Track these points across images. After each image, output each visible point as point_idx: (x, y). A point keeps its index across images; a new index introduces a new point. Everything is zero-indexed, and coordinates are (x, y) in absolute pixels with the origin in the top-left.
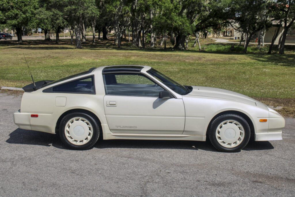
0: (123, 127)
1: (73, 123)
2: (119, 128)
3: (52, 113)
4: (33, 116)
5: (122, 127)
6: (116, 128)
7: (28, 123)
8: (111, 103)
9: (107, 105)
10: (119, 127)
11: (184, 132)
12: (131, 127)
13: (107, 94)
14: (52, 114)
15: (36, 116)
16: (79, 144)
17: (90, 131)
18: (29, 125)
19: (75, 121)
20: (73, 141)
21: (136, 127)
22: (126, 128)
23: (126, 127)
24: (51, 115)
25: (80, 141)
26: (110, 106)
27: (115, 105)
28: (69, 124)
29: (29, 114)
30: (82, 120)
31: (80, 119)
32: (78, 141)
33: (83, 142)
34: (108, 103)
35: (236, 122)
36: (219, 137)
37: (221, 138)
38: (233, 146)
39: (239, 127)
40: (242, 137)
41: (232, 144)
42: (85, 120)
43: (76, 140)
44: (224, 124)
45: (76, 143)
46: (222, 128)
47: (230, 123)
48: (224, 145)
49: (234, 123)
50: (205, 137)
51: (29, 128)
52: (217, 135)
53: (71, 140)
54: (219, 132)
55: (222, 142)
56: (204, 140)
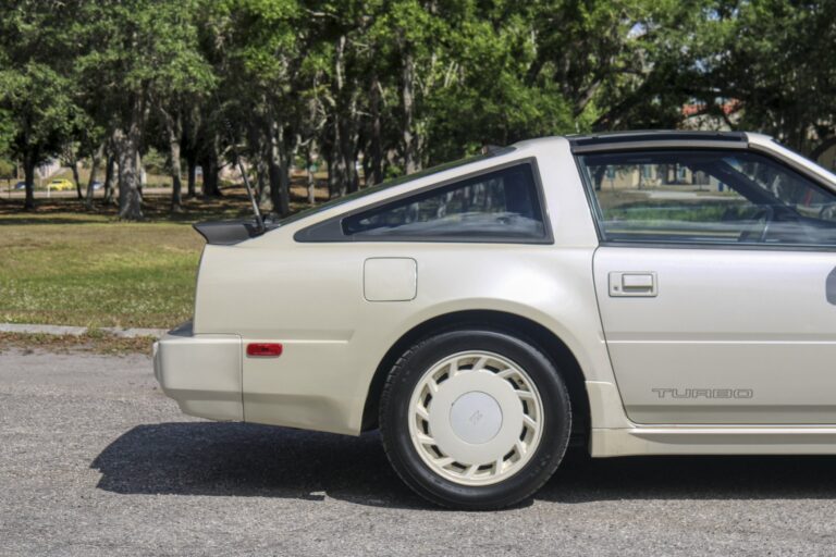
0: (690, 393)
1: (445, 382)
2: (669, 400)
3: (348, 335)
4: (255, 350)
5: (681, 392)
6: (654, 400)
7: (228, 385)
8: (630, 281)
9: (613, 292)
10: (668, 395)
12: (723, 393)
13: (606, 239)
14: (349, 339)
15: (274, 350)
16: (473, 478)
17: (526, 416)
18: (238, 393)
19: (455, 374)
20: (445, 467)
21: (750, 393)
22: (702, 401)
24: (345, 342)
25: (482, 468)
26: (624, 293)
27: (650, 288)
28: (426, 386)
29: (239, 341)
30: (487, 367)
31: (481, 363)
32: (470, 466)
33: (493, 473)
34: (616, 281)
42: (505, 368)
43: (460, 461)
45: (460, 476)
51: (231, 412)
53: (437, 465)
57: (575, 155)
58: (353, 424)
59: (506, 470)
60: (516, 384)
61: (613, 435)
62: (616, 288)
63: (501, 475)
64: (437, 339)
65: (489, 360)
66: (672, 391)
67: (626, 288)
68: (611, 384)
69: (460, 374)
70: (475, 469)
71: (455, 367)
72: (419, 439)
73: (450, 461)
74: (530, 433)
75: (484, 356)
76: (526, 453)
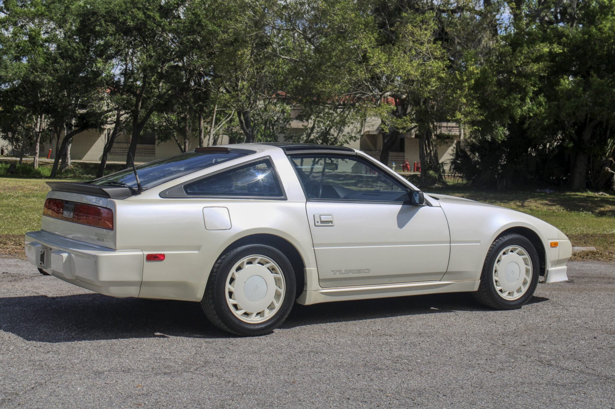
0: (347, 272)
2: (338, 276)
3: (198, 248)
4: (151, 258)
5: (343, 272)
6: (331, 276)
7: (135, 278)
8: (324, 218)
9: (317, 224)
10: (338, 273)
11: (445, 276)
12: (359, 271)
14: (199, 251)
15: (161, 257)
16: (254, 319)
17: (277, 286)
18: (138, 282)
20: (241, 315)
21: (369, 270)
22: (351, 275)
23: (351, 271)
24: (197, 252)
25: (258, 314)
26: (321, 224)
27: (331, 222)
28: (233, 274)
29: (141, 253)
30: (259, 263)
31: (257, 261)
32: (252, 314)
33: (263, 316)
34: (318, 219)
35: (520, 249)
36: (496, 281)
37: (500, 282)
38: (517, 296)
39: (525, 260)
40: (529, 278)
41: (515, 293)
42: (267, 263)
43: (248, 311)
44: (504, 253)
45: (248, 319)
46: (501, 263)
47: (512, 251)
48: (504, 296)
49: (517, 251)
50: (478, 282)
51: (133, 292)
52: (495, 278)
53: (238, 314)
54: (496, 271)
55: (501, 291)
56: (476, 288)
57: (287, 155)
58: (199, 295)
59: (269, 315)
60: (272, 270)
62: (318, 222)
63: (267, 317)
64: (239, 249)
65: (261, 259)
66: (339, 271)
67: (322, 222)
68: (316, 269)
69: (247, 266)
70: (255, 314)
71: (245, 263)
72: (230, 302)
73: (243, 312)
74: (277, 295)
75: (259, 257)
76: (278, 305)
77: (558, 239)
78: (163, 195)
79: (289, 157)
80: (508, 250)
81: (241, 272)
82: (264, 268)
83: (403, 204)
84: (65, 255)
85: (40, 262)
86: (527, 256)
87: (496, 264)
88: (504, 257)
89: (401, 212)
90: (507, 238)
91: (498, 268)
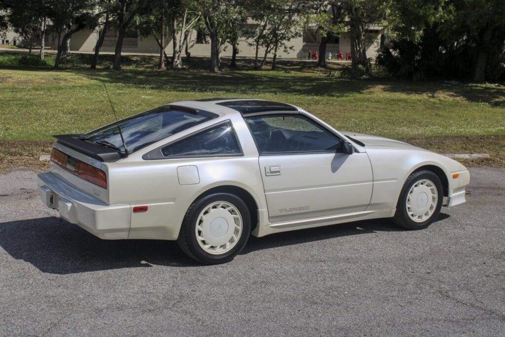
0: (291, 210)
2: (284, 213)
3: (174, 200)
4: (136, 210)
5: (288, 210)
6: (279, 214)
7: (125, 226)
8: (273, 169)
10: (284, 211)
11: (369, 207)
12: (300, 209)
14: (174, 201)
15: (144, 209)
16: (218, 251)
17: (236, 225)
18: (127, 228)
20: (208, 248)
21: (308, 207)
22: (294, 212)
23: (294, 209)
24: (173, 203)
26: (271, 174)
27: (279, 172)
28: (201, 217)
29: (129, 206)
30: (222, 207)
31: (220, 206)
32: (216, 247)
33: (225, 248)
34: (268, 170)
35: (428, 182)
36: (409, 208)
37: (412, 208)
38: (425, 218)
39: (432, 190)
40: (434, 204)
41: (424, 216)
42: (228, 206)
43: (213, 245)
44: (416, 186)
45: (213, 251)
46: (413, 194)
47: (422, 184)
48: (415, 219)
49: (426, 183)
50: (394, 210)
51: (123, 236)
52: (408, 205)
53: (206, 248)
54: (409, 200)
55: (412, 215)
56: (393, 215)
57: (244, 118)
58: (175, 236)
59: (230, 247)
60: (232, 212)
61: (265, 228)
62: (268, 173)
63: (229, 249)
65: (224, 204)
66: (285, 209)
67: (271, 172)
68: (266, 209)
69: (212, 211)
70: (219, 247)
71: (211, 208)
72: (199, 239)
73: (210, 246)
74: (236, 231)
75: (222, 203)
76: (237, 239)
77: (460, 171)
78: (145, 157)
79: (245, 119)
80: (418, 184)
81: (208, 215)
82: (226, 211)
83: (336, 153)
84: (69, 205)
85: (50, 203)
86: (434, 187)
87: (409, 195)
88: (415, 189)
89: (335, 158)
90: (418, 174)
91: (410, 197)
